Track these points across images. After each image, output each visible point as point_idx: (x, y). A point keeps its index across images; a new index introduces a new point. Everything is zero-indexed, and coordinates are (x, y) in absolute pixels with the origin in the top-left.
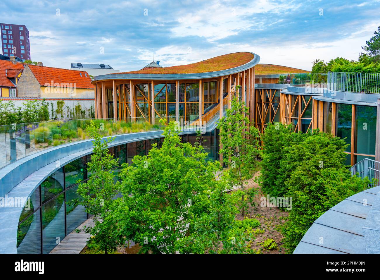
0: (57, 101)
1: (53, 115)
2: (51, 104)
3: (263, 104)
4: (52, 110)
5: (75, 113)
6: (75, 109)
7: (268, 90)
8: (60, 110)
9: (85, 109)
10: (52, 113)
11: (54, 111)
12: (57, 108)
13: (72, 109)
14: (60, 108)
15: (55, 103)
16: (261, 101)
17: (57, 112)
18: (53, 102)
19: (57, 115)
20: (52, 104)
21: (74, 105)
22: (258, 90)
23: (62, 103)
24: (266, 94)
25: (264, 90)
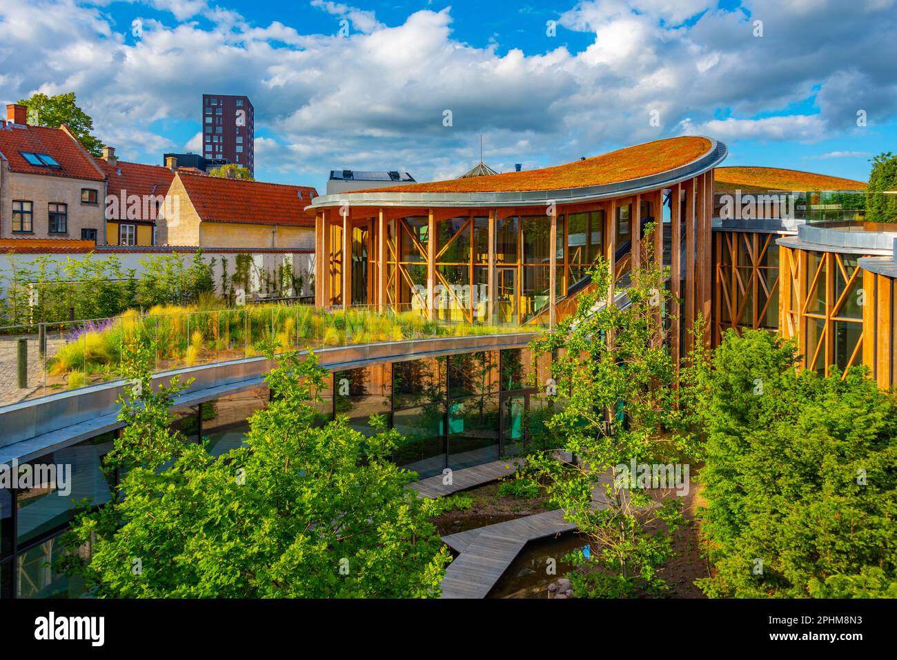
0: (236, 255)
1: (225, 288)
2: (222, 263)
3: (734, 269)
4: (224, 276)
5: (278, 283)
6: (277, 274)
7: (750, 235)
8: (243, 276)
9: (303, 274)
10: (222, 282)
11: (227, 278)
12: (236, 272)
13: (272, 274)
14: (242, 271)
15: (231, 259)
16: (730, 263)
17: (236, 279)
18: (227, 256)
19: (234, 287)
20: (224, 261)
21: (277, 264)
22: (723, 233)
23: (249, 259)
24: (745, 245)
25: (739, 235)
